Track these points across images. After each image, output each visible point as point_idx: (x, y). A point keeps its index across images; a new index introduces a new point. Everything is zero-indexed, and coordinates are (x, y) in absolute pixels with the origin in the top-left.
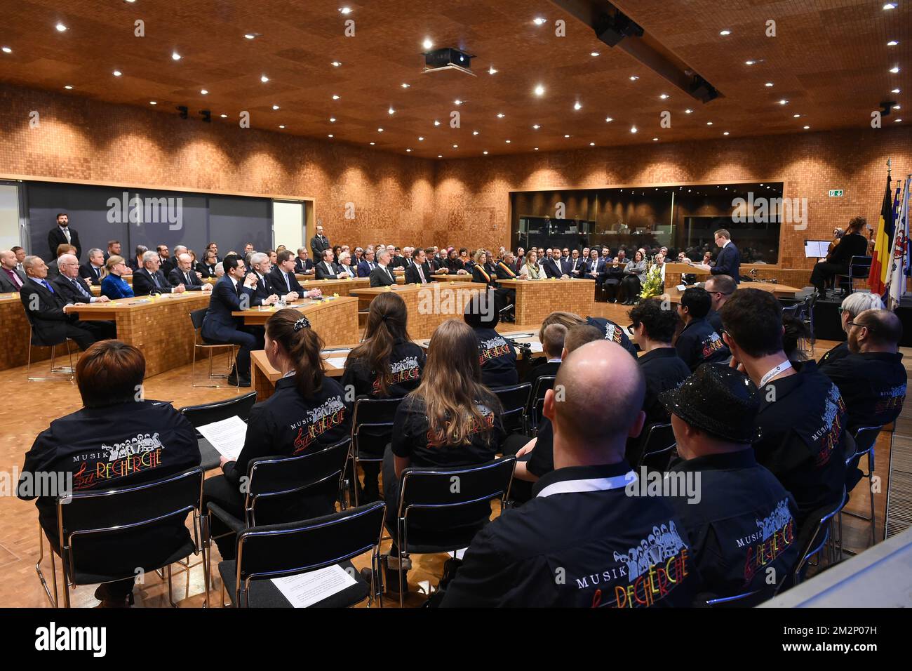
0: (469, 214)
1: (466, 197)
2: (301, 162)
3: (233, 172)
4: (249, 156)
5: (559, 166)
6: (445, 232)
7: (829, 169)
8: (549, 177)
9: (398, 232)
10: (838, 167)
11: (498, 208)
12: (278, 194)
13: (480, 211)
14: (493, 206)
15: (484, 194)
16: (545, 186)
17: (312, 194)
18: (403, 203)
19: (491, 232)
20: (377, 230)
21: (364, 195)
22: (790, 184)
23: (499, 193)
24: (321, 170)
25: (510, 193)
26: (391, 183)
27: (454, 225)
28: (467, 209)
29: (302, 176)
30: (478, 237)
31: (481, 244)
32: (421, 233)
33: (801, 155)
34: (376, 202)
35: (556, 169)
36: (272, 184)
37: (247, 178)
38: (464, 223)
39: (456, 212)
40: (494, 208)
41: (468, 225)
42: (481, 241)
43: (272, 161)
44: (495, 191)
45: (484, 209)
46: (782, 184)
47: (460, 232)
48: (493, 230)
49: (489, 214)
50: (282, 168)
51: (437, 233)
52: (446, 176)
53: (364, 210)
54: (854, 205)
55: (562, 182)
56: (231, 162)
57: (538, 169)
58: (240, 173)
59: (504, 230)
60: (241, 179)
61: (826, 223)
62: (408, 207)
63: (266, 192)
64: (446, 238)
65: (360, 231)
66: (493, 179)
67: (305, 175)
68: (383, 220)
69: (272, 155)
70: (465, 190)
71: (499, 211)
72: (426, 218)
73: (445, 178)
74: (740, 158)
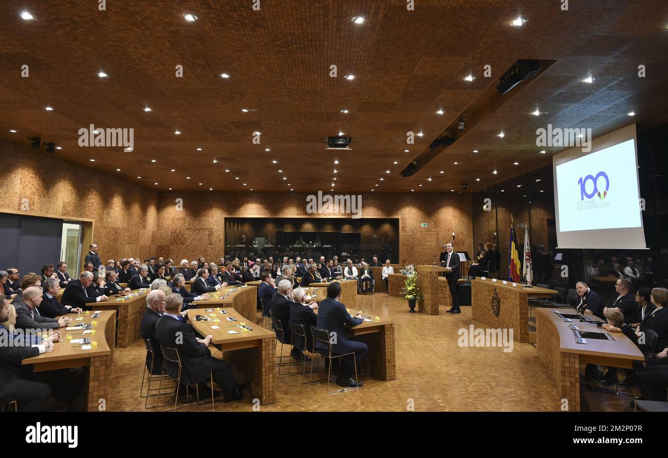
0: (190, 233)
1: (188, 220)
2: (88, 189)
3: (44, 197)
4: (56, 183)
5: (263, 201)
6: (167, 246)
7: (421, 213)
8: (256, 209)
9: (138, 247)
10: (424, 212)
11: (215, 228)
12: (72, 216)
13: (200, 230)
14: (211, 227)
15: (203, 218)
16: (253, 214)
17: (92, 217)
18: (142, 224)
19: (209, 246)
20: (127, 246)
21: (122, 217)
22: (402, 219)
23: (216, 218)
24: (100, 196)
25: (225, 218)
26: (137, 208)
27: (176, 241)
28: (188, 229)
29: (88, 201)
30: (198, 250)
31: (200, 254)
32: (150, 248)
33: (406, 204)
34: (128, 223)
35: (261, 203)
36: (69, 207)
37: (53, 202)
38: (185, 239)
39: (178, 231)
40: (212, 228)
41: (189, 241)
42: (200, 253)
43: (70, 188)
44: (213, 217)
45: (203, 229)
46: (398, 219)
47: (182, 246)
48: (211, 244)
49: (208, 233)
50: (76, 193)
51: (160, 247)
52: (170, 204)
53: (122, 230)
54: (433, 231)
55: (266, 212)
56: (44, 187)
57: (247, 203)
58: (49, 197)
59: (221, 245)
60: (49, 202)
61: (421, 241)
62: (144, 227)
63: (65, 214)
64: (168, 250)
65: (118, 246)
66: (211, 207)
67: (89, 200)
68: (131, 238)
69: (71, 182)
70: (187, 214)
71: (216, 231)
72: (153, 235)
73: (168, 205)
74: (376, 203)
